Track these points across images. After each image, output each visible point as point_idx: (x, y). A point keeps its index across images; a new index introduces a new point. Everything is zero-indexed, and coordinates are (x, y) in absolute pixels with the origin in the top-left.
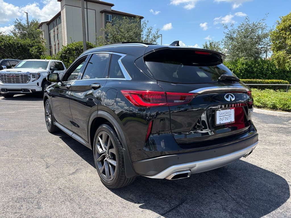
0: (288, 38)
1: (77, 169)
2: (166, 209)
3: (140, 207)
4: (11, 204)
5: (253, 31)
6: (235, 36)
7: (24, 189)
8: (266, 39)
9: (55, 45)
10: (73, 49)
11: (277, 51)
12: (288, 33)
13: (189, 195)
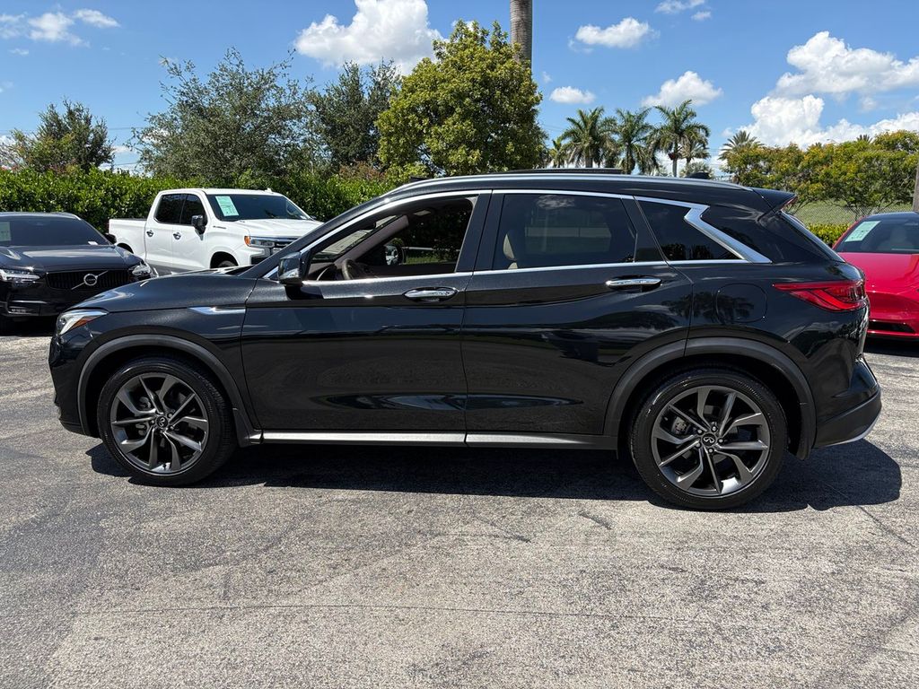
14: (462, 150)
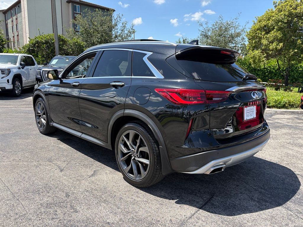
0: (263, 38)
1: (95, 171)
2: (201, 203)
3: (176, 202)
4: (43, 210)
5: (226, 30)
6: (209, 34)
7: (48, 194)
8: (238, 38)
9: (14, 37)
10: (42, 42)
11: (253, 50)
12: (263, 33)
13: (215, 188)
14: (275, 44)
